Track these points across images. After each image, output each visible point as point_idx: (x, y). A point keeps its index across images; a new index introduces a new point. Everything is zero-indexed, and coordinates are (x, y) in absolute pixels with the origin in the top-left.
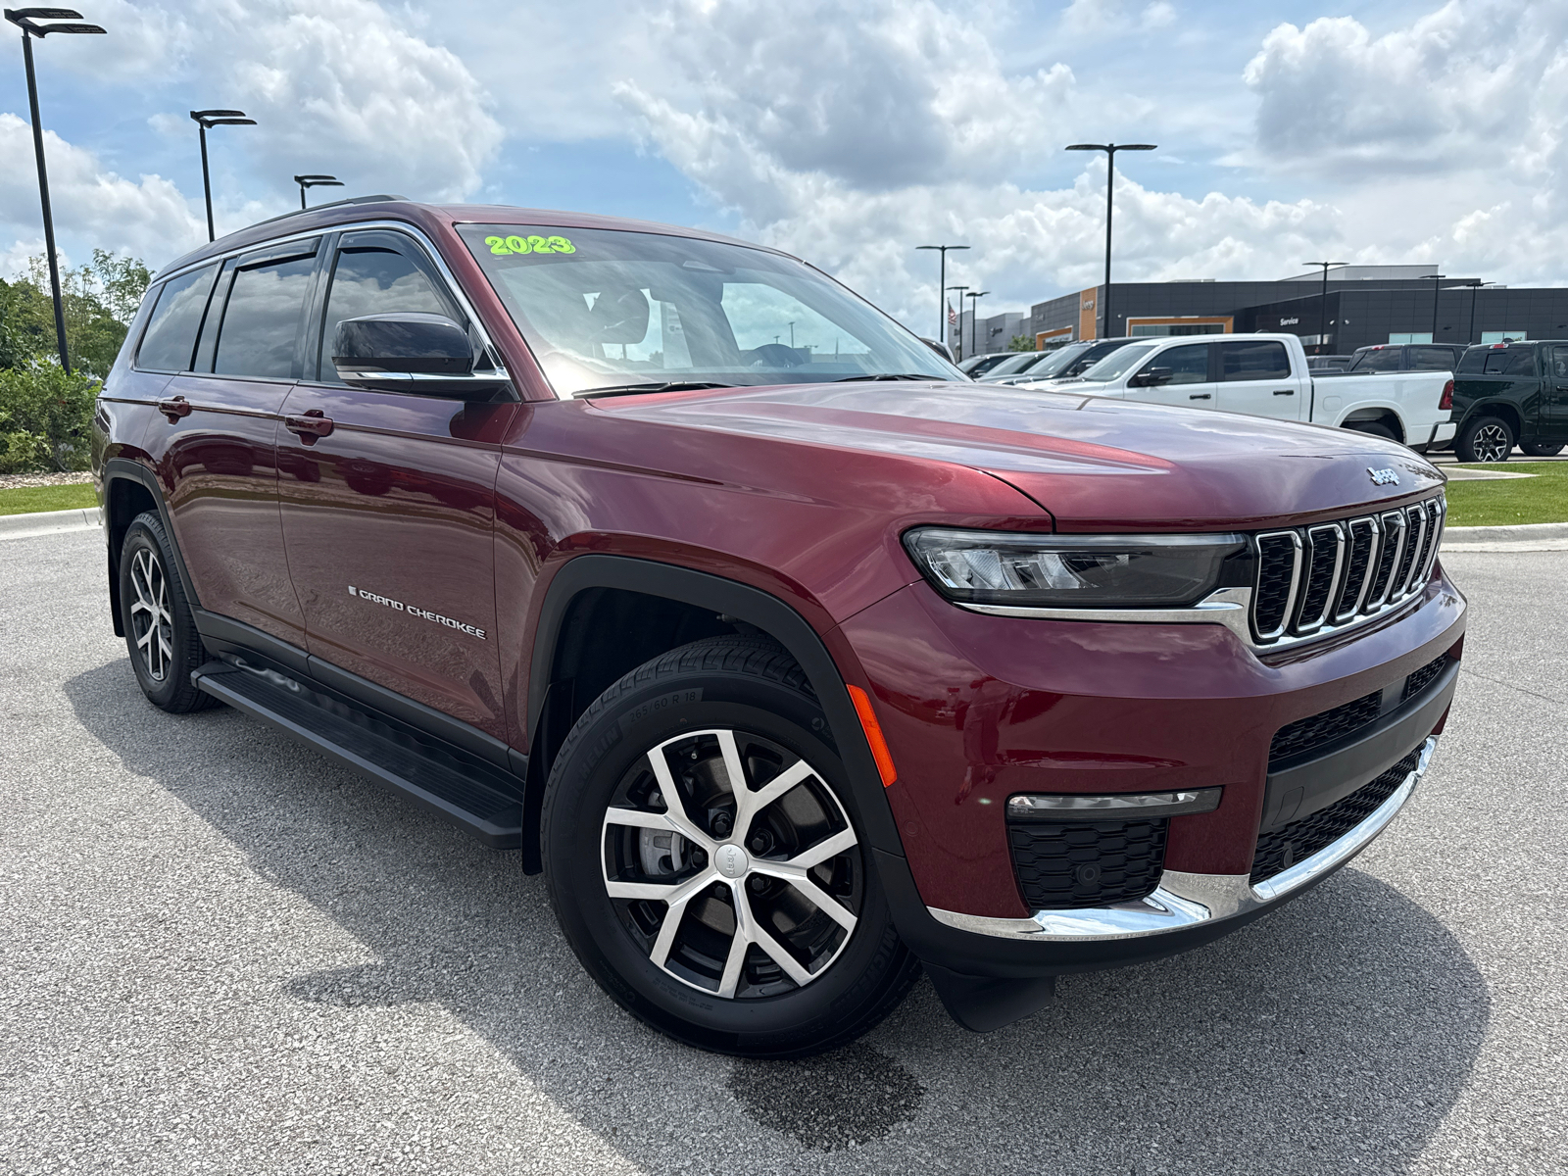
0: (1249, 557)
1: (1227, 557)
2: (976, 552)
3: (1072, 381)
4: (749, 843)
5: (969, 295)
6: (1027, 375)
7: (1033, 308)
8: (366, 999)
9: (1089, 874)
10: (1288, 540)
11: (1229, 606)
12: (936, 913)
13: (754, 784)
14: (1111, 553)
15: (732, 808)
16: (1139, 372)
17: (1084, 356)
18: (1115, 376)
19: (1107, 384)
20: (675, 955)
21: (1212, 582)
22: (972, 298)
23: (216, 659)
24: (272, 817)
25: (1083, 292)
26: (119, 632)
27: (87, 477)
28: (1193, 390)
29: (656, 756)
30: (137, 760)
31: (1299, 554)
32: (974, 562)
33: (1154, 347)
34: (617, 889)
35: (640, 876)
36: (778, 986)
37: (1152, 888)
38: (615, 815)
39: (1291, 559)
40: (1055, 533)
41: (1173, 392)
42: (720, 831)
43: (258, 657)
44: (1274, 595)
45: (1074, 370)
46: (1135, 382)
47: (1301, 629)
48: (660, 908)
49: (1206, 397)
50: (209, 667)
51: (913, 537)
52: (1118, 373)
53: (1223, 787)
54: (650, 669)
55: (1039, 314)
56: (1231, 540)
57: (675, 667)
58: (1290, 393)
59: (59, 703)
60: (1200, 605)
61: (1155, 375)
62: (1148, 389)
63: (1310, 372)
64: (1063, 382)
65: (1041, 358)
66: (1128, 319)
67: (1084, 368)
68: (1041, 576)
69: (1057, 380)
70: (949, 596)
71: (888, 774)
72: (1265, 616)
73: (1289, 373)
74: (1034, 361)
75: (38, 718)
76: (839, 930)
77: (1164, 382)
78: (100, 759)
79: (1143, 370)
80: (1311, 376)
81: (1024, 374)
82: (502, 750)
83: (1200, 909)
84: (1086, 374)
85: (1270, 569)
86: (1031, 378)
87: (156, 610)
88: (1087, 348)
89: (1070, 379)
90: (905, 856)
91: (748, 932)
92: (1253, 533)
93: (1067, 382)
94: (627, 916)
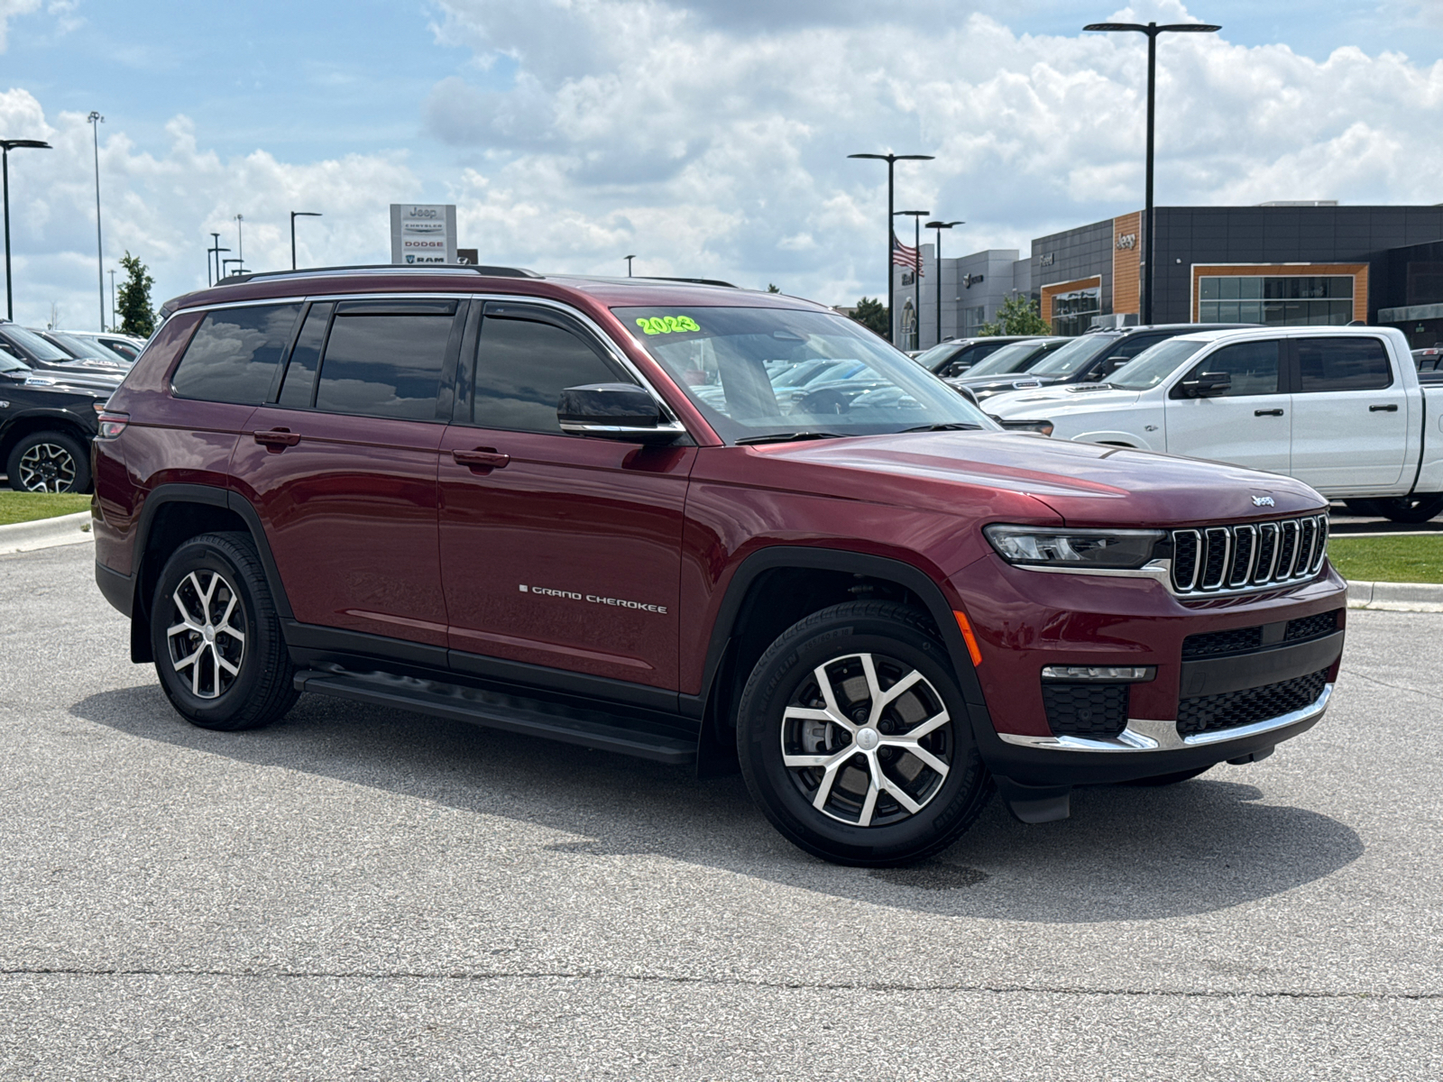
0: (1168, 544)
1: (1157, 542)
2: (1022, 538)
3: (1094, 388)
4: (879, 727)
5: (930, 225)
6: (1032, 375)
7: (1035, 243)
9: (1086, 715)
10: (1193, 535)
11: (1159, 570)
12: (1002, 736)
13: (884, 687)
14: (1096, 538)
15: (868, 704)
16: (1183, 379)
17: (1112, 350)
18: (1153, 382)
19: (1142, 393)
20: (830, 802)
21: (1150, 556)
22: (935, 230)
25: (1118, 219)
26: (142, 658)
28: (1261, 404)
29: (820, 672)
31: (1199, 544)
32: (1020, 544)
33: (1205, 343)
34: (791, 761)
37: (1122, 729)
38: (792, 711)
39: (1194, 545)
40: (1065, 527)
41: (1230, 405)
42: (861, 720)
44: (1185, 565)
45: (1094, 372)
46: (1179, 392)
47: (1206, 588)
48: (821, 770)
49: (1277, 413)
51: (990, 530)
52: (1157, 379)
53: (1156, 666)
54: (816, 618)
55: (1045, 253)
56: (1159, 533)
57: (833, 615)
58: (1393, 408)
60: (1144, 568)
61: (1206, 383)
62: (1198, 401)
63: (1420, 377)
64: (1082, 389)
65: (1053, 348)
66: (1193, 265)
67: (1112, 369)
68: (1059, 555)
69: (1073, 386)
70: (1010, 562)
71: (977, 657)
72: (1181, 577)
73: (1390, 382)
74: (1040, 354)
76: (939, 775)
77: (1219, 392)
79: (1190, 376)
80: (1421, 383)
81: (1026, 373)
82: (674, 696)
83: (1153, 742)
84: (1114, 378)
85: (1181, 551)
86: (1037, 380)
87: (213, 630)
88: (1115, 339)
89: (1091, 385)
90: (986, 705)
91: (878, 782)
92: (1171, 530)
93: (1088, 389)
94: (796, 778)
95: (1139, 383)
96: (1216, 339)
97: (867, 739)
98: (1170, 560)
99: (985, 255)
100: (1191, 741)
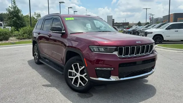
0: (117, 49)
1: (115, 49)
4: (80, 73)
7: (163, 17)
8: (49, 87)
12: (90, 77)
13: (80, 68)
14: (108, 48)
15: (78, 70)
16: (167, 28)
20: (74, 83)
21: (114, 51)
23: (42, 58)
24: (45, 73)
26: (33, 56)
27: (31, 40)
30: (33, 68)
31: (123, 49)
33: (169, 24)
34: (69, 77)
35: (71, 76)
36: (82, 86)
37: (110, 77)
38: (69, 70)
40: (100, 46)
42: (78, 72)
43: (45, 58)
44: (121, 52)
47: (125, 56)
48: (73, 79)
49: (177, 31)
50: (41, 59)
51: (90, 46)
53: (114, 68)
56: (116, 47)
59: (27, 63)
60: (113, 53)
62: (169, 30)
66: (178, 18)
70: (92, 51)
71: (87, 66)
72: (120, 54)
75: (25, 64)
76: (87, 81)
78: (30, 68)
83: (114, 79)
84: (161, 28)
85: (120, 50)
87: (37, 54)
88: (161, 24)
91: (80, 81)
92: (118, 47)
94: (70, 79)
95: (163, 28)
96: (171, 24)
97: (78, 75)
98: (117, 52)
99: (158, 18)
100: (122, 79)
